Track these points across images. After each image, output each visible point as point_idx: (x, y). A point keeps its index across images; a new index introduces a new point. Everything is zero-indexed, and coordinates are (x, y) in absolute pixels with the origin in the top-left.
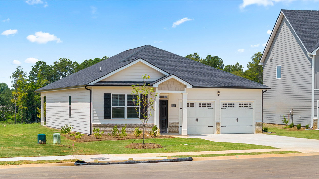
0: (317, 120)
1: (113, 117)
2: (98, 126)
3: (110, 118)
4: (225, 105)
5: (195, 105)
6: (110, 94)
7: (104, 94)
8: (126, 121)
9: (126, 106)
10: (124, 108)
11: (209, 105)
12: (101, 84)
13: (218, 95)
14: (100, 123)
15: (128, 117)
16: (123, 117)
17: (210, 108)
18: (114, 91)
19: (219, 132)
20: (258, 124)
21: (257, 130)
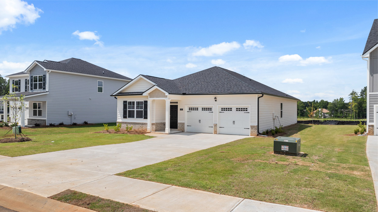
1: (128, 117)
2: (120, 123)
3: (126, 118)
4: (223, 109)
5: (198, 109)
6: (127, 101)
7: (124, 101)
9: (135, 110)
10: (134, 111)
11: (210, 109)
12: (121, 94)
13: (216, 101)
16: (134, 117)
17: (211, 111)
18: (129, 99)
19: (216, 132)
20: (252, 127)
21: (252, 132)
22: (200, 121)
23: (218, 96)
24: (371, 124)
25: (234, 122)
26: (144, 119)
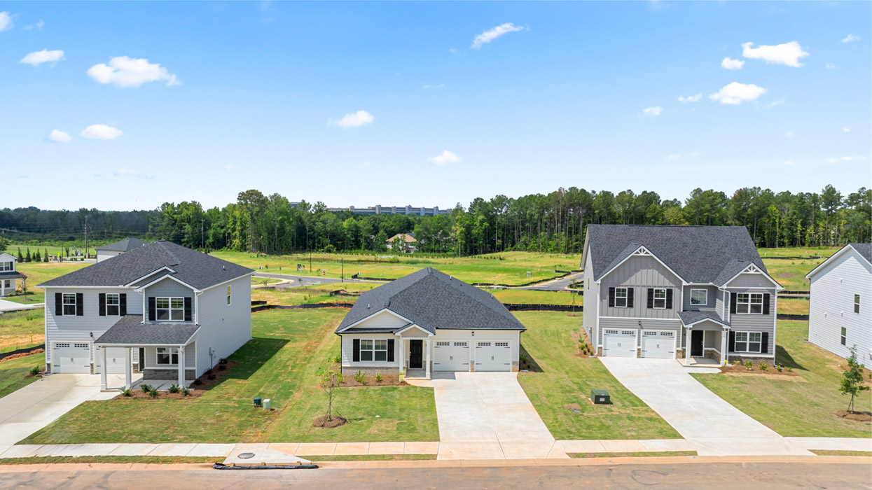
0: (601, 348)
1: (361, 360)
2: (347, 368)
3: (359, 361)
4: (481, 344)
5: (450, 344)
6: (359, 340)
7: (354, 340)
8: (373, 363)
9: (374, 350)
10: (372, 352)
11: (464, 344)
13: (473, 336)
14: (349, 366)
15: (376, 360)
16: (371, 360)
17: (465, 346)
18: (362, 337)
19: (472, 371)
20: (514, 363)
21: (513, 368)
22: (451, 357)
23: (474, 331)
24: (600, 346)
25: (493, 358)
26: (388, 361)
